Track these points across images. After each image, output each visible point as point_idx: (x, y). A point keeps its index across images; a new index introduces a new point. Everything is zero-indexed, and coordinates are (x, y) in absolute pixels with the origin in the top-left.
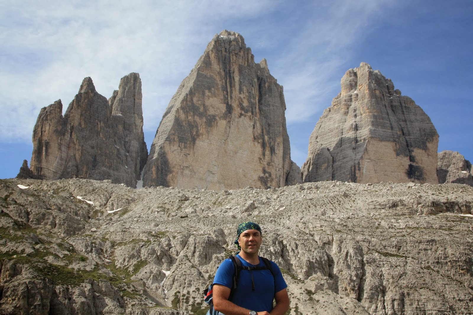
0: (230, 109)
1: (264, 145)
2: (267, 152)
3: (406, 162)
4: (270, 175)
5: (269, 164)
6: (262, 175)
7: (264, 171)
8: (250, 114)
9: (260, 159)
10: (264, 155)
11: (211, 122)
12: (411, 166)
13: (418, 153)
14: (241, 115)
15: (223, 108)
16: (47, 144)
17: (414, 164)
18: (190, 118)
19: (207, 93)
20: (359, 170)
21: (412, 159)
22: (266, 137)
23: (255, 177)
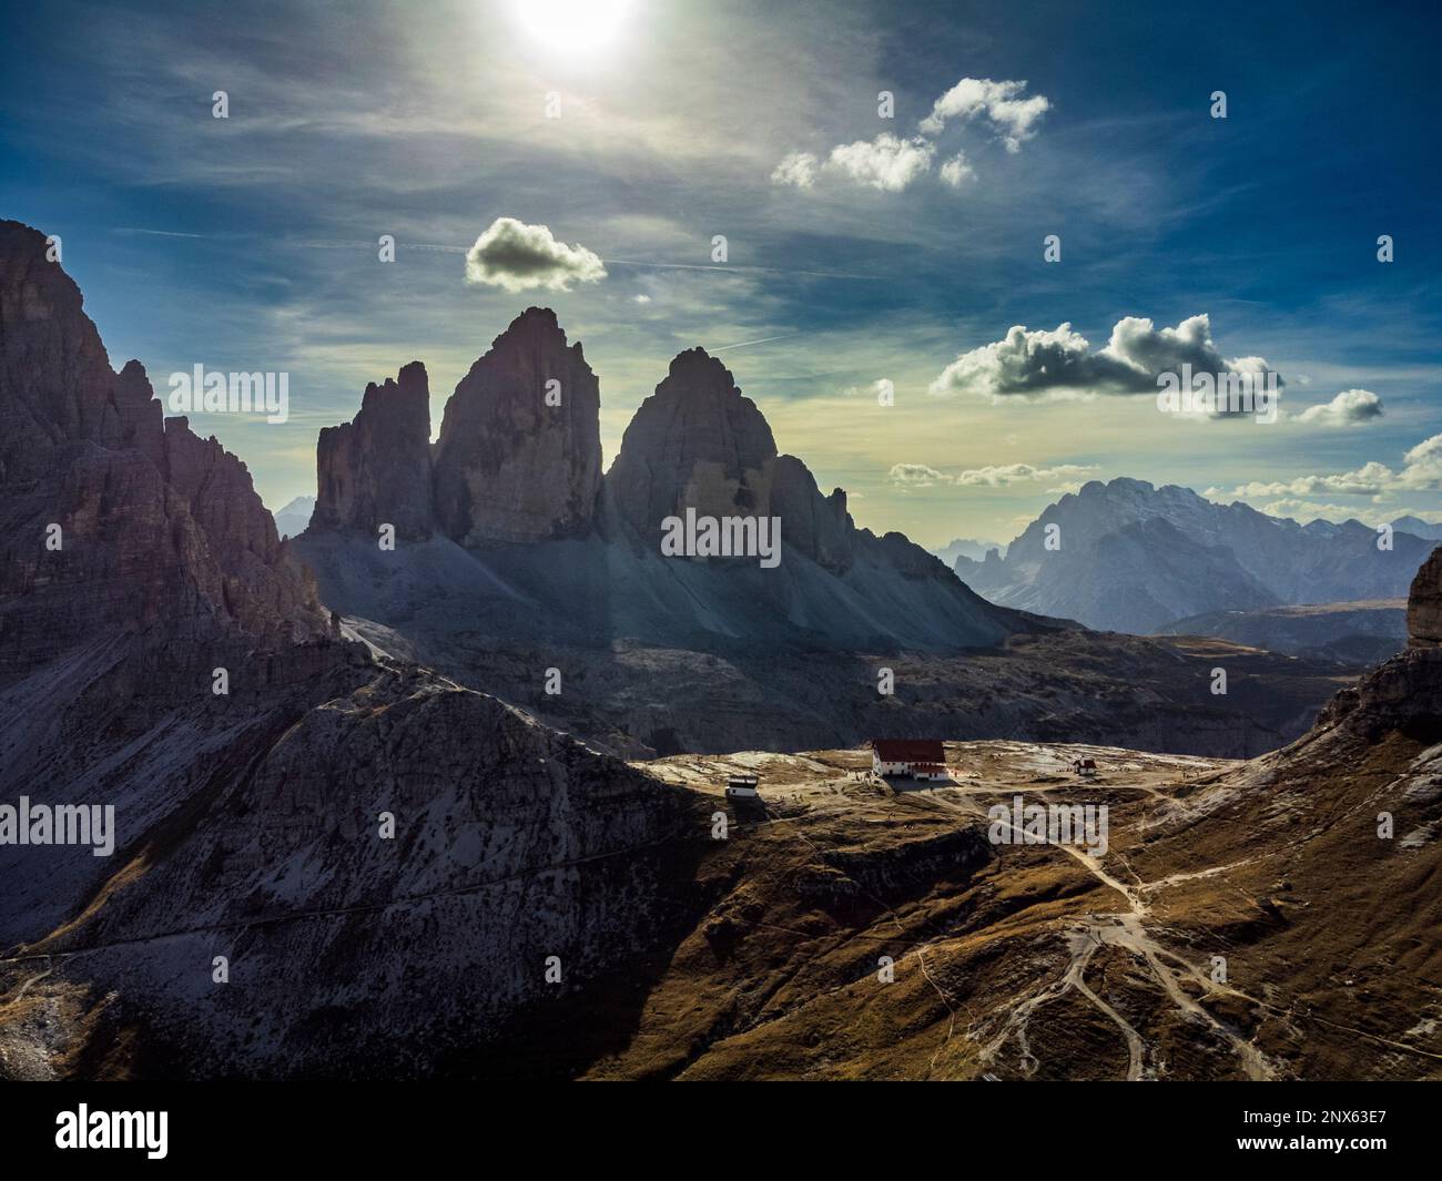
0: (539, 420)
1: (574, 463)
2: (578, 471)
3: (735, 485)
4: (580, 500)
5: (579, 484)
6: (571, 499)
7: (573, 494)
8: (560, 424)
9: (569, 479)
10: (573, 474)
11: (518, 440)
12: (740, 490)
13: (750, 473)
14: (551, 426)
15: (531, 419)
16: (341, 483)
17: (744, 488)
18: (494, 436)
19: (514, 403)
20: (681, 497)
21: (743, 482)
22: (578, 453)
23: (563, 502)
